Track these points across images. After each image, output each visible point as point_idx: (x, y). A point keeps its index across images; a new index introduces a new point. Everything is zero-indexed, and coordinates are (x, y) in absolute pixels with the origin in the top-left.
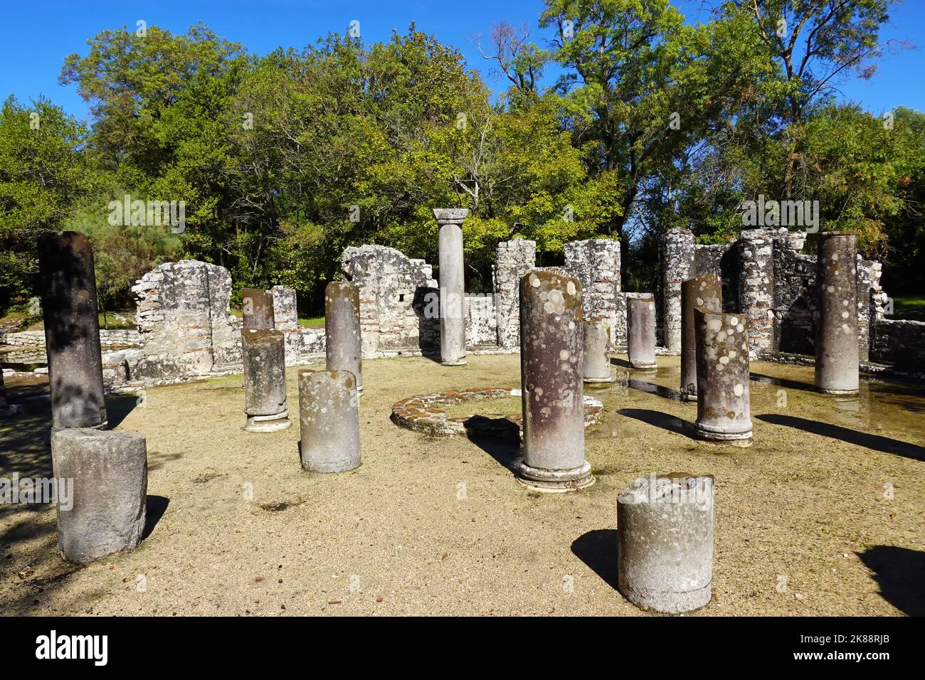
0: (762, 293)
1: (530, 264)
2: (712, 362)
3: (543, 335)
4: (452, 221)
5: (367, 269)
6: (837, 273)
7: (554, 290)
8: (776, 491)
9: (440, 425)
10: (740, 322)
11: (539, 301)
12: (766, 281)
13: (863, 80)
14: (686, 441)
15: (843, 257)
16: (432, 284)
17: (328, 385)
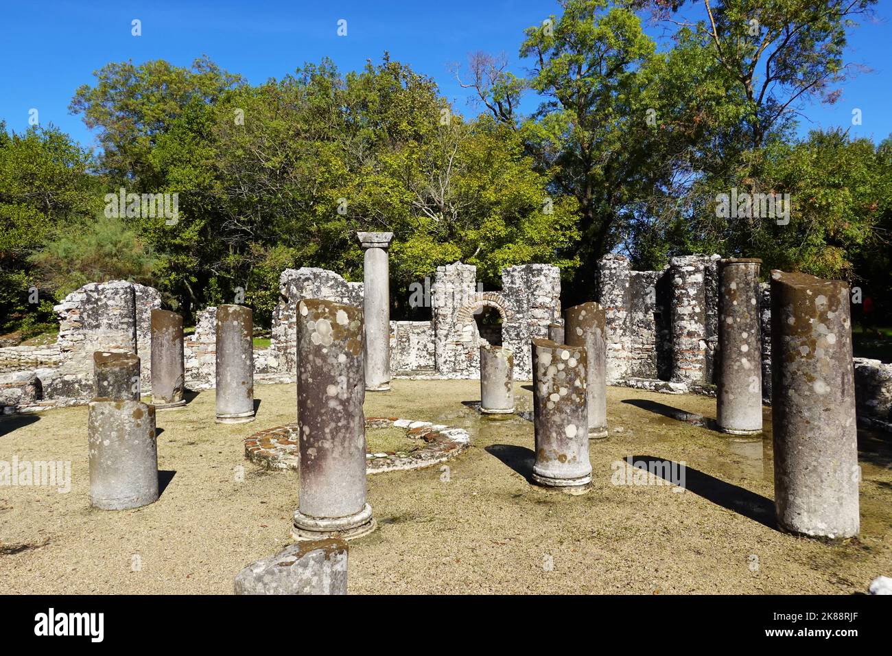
0: (693, 322)
2: (544, 399)
3: (310, 368)
4: (376, 245)
5: (302, 292)
6: (735, 303)
7: (322, 320)
10: (572, 356)
11: (307, 331)
12: (697, 310)
15: (742, 285)
17: (112, 415)
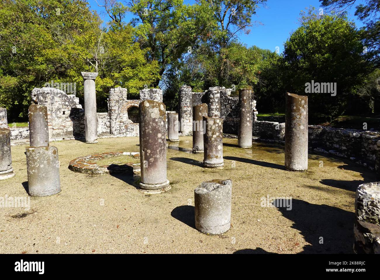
0: (216, 111)
1: (125, 99)
2: (210, 137)
3: (151, 127)
4: (90, 78)
5: (46, 99)
6: (245, 104)
7: (155, 108)
8: (238, 184)
9: (96, 170)
10: (220, 122)
11: (149, 112)
12: (218, 107)
13: (246, 34)
14: (200, 168)
15: (247, 98)
16: (80, 106)
17: (44, 153)
